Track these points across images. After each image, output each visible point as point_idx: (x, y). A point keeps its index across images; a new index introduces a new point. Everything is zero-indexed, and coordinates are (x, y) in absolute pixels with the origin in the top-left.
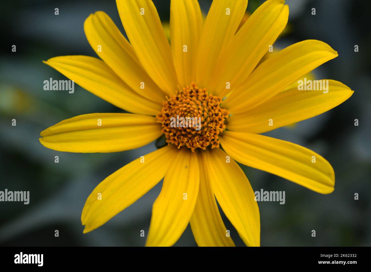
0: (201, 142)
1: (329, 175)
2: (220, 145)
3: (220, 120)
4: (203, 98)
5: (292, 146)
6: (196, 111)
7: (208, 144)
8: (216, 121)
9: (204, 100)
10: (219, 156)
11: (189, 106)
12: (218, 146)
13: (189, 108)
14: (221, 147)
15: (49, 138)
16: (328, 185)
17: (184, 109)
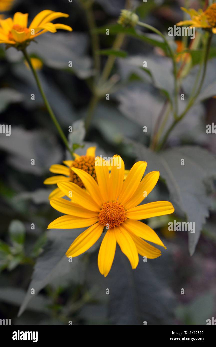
0: (121, 221)
1: (170, 205)
2: (127, 218)
3: (122, 209)
4: (112, 206)
5: (153, 204)
6: (114, 212)
7: (123, 220)
8: (121, 211)
9: (113, 206)
10: (128, 222)
11: (111, 212)
12: (127, 219)
13: (111, 213)
14: (128, 218)
15: (70, 254)
16: (171, 209)
17: (110, 214)
